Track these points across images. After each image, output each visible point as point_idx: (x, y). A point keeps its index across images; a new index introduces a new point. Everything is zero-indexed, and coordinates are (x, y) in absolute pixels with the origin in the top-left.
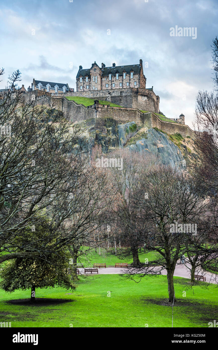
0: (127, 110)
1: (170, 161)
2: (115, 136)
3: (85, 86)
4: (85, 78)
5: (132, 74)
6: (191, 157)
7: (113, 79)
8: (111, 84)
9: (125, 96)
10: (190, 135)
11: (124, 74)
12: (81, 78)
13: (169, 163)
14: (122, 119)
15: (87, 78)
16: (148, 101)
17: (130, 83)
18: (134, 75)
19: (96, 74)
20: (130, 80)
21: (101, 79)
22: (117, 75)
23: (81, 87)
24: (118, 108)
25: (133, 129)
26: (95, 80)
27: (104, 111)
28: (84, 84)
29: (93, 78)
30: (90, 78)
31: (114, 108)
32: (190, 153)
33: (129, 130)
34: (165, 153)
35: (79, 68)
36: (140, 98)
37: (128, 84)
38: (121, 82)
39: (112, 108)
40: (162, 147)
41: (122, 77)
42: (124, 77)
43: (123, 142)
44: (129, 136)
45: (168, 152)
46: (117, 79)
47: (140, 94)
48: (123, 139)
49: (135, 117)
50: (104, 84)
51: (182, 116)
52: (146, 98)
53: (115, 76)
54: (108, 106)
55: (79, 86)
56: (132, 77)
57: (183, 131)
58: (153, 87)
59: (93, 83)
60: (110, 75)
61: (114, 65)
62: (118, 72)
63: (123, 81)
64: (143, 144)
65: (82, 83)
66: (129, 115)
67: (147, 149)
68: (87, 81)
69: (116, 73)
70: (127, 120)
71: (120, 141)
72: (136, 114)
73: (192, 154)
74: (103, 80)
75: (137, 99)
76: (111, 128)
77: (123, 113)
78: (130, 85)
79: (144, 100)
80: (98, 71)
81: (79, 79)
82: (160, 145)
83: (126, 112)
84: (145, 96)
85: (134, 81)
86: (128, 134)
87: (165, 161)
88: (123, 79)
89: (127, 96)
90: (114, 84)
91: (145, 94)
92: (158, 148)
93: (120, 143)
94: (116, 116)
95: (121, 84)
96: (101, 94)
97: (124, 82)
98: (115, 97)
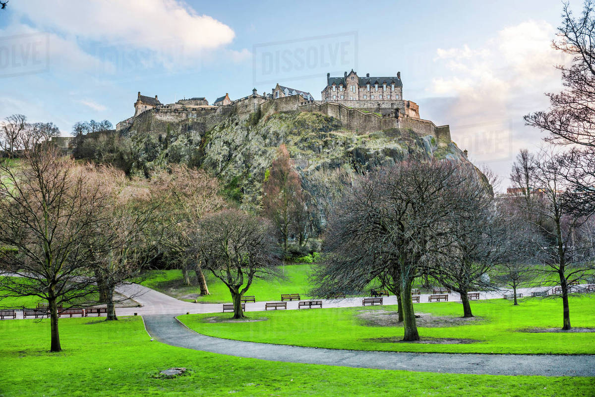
0: (423, 122)
3: (339, 96)
4: (339, 87)
5: (393, 86)
7: (372, 90)
8: (369, 95)
11: (385, 86)
12: (334, 87)
14: (420, 132)
15: (341, 87)
17: (391, 96)
18: (395, 87)
19: (353, 83)
20: (391, 93)
21: (359, 89)
22: (376, 86)
23: (335, 97)
26: (353, 89)
27: (404, 121)
28: (338, 93)
29: (350, 87)
30: (345, 87)
37: (389, 96)
38: (381, 93)
39: (411, 119)
41: (382, 88)
42: (385, 89)
46: (377, 90)
47: (411, 107)
49: (430, 130)
50: (361, 94)
53: (374, 87)
55: (332, 95)
56: (393, 89)
59: (351, 93)
60: (368, 86)
61: (368, 75)
62: (378, 83)
63: (383, 93)
65: (336, 92)
66: (425, 128)
68: (341, 90)
69: (374, 84)
70: (424, 132)
72: (431, 127)
74: (361, 90)
77: (421, 126)
78: (392, 97)
80: (356, 80)
81: (332, 87)
85: (395, 94)
88: (383, 90)
90: (373, 96)
95: (381, 96)
96: (369, 105)
97: (385, 95)
98: (385, 109)
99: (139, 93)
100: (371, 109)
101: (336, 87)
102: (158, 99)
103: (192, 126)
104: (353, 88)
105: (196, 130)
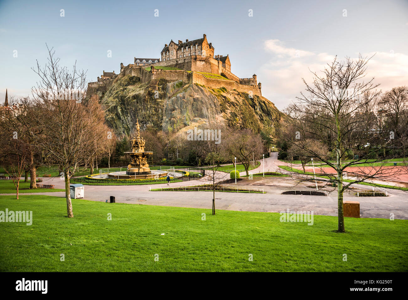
0: (177, 72)
1: (203, 108)
2: (164, 91)
4: (167, 53)
5: (197, 45)
6: (229, 105)
7: (184, 51)
8: (183, 55)
9: (187, 62)
10: (237, 88)
11: (192, 46)
12: (164, 53)
13: (201, 109)
14: (172, 79)
15: (168, 52)
16: (205, 65)
17: (195, 52)
18: (198, 46)
19: (172, 49)
20: (195, 50)
21: (177, 52)
22: (187, 47)
24: (169, 71)
25: (179, 86)
27: (159, 74)
28: (166, 57)
29: (170, 52)
31: (166, 71)
32: (228, 101)
33: (175, 86)
34: (199, 102)
35: (164, 46)
36: (198, 63)
37: (194, 53)
38: (190, 52)
39: (165, 71)
40: (197, 98)
42: (192, 49)
43: (169, 95)
44: (176, 91)
45: (201, 101)
46: (187, 50)
47: (198, 60)
48: (169, 93)
49: (183, 76)
50: (178, 55)
51: (254, 75)
52: (204, 62)
53: (186, 49)
54: (161, 70)
55: (163, 59)
56: (196, 48)
57: (230, 85)
58: (228, 55)
59: (171, 56)
60: (182, 48)
61: (187, 40)
64: (182, 96)
65: (165, 57)
66: (178, 76)
67: (184, 100)
68: (168, 55)
69: (186, 46)
70: (176, 79)
71: (167, 95)
72: (184, 74)
73: (231, 102)
74: (178, 52)
75: (196, 64)
76: (162, 86)
77: (174, 75)
78: (196, 54)
79: (202, 64)
80: (174, 47)
81: (163, 54)
82: (196, 96)
83: (176, 73)
84: (202, 61)
85: (198, 51)
86: (175, 90)
87: (197, 108)
88: (191, 50)
89: (188, 62)
90: (185, 55)
91: (203, 60)
92: (194, 99)
93: (167, 96)
94: (167, 77)
97: (192, 53)
98: (180, 63)
99: (104, 71)
100: (173, 65)
101: (165, 53)
102: (115, 73)
103: (98, 89)
104: (172, 52)
105: (100, 91)
